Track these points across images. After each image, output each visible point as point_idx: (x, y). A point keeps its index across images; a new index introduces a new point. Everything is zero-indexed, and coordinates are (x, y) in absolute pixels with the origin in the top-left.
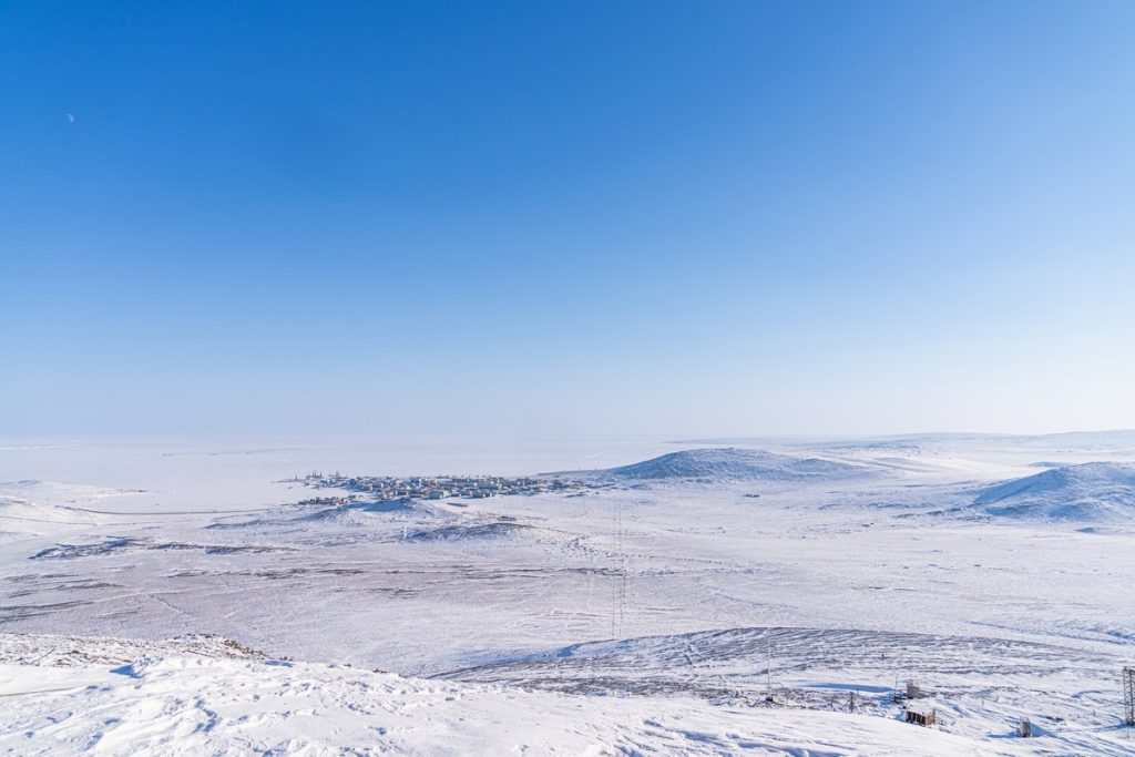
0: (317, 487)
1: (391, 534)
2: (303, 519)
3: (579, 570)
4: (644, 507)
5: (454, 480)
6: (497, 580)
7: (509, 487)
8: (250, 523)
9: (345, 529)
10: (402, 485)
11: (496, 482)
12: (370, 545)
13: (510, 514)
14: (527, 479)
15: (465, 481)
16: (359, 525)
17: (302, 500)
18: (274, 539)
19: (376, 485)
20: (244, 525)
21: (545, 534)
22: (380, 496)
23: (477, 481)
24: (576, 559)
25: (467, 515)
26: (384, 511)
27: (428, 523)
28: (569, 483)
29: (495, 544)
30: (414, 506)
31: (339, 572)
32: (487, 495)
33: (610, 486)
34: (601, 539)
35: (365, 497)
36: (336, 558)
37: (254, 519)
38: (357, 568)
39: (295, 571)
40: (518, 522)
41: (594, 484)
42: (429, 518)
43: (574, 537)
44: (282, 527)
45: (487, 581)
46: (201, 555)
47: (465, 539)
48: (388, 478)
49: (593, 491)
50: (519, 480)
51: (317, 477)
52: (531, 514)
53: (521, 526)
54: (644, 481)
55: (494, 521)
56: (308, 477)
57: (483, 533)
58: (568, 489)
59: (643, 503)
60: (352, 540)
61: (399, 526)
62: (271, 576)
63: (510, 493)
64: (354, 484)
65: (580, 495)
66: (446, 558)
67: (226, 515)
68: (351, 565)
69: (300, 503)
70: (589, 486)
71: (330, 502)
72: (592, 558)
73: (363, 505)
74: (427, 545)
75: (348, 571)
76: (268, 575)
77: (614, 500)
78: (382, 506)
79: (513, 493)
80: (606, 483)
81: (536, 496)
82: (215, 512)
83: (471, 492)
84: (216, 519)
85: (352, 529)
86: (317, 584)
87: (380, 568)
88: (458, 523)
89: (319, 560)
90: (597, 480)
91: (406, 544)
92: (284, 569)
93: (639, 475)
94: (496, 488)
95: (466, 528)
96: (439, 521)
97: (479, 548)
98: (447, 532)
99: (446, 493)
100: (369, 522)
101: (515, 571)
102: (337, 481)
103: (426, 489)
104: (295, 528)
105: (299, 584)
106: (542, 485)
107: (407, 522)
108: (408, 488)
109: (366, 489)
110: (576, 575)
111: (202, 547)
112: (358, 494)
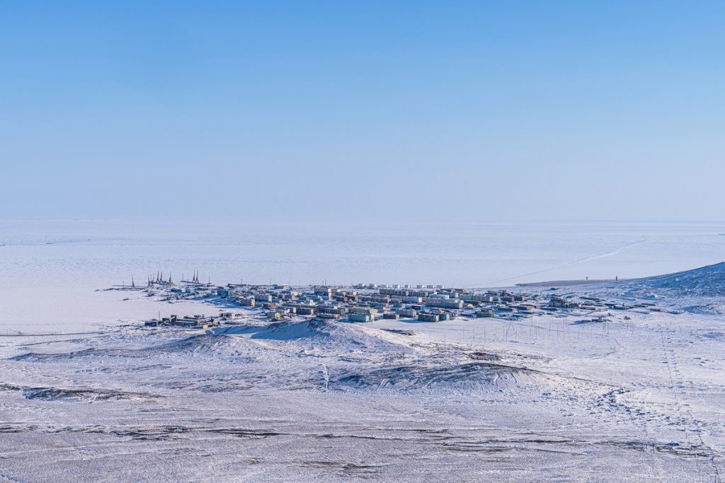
0: (168, 299)
1: (304, 376)
2: (160, 348)
3: (631, 445)
4: (713, 343)
5: (384, 292)
6: (498, 454)
7: (475, 304)
8: (80, 354)
9: (227, 366)
10: (301, 298)
11: (452, 297)
12: (273, 392)
13: (491, 348)
14: (503, 294)
15: (402, 293)
16: (249, 360)
17: (149, 319)
18: (119, 379)
19: (260, 298)
20: (71, 356)
21: (555, 383)
22: (269, 316)
23: (421, 294)
24: (616, 426)
25: (418, 349)
26: (286, 339)
27: (359, 361)
28: (575, 300)
29: (475, 397)
30: (332, 333)
31: (241, 433)
32: (442, 318)
33: (648, 307)
34: (650, 394)
35: (244, 316)
36: (227, 410)
37: (82, 347)
38: (264, 427)
39: (171, 430)
40: (504, 361)
41: (619, 303)
42: (357, 353)
43: (605, 390)
44: (129, 360)
45: (481, 455)
46: (20, 400)
47: (425, 387)
48: (276, 287)
49: (619, 315)
50: (490, 293)
51: (165, 283)
52: (521, 350)
53: (515, 370)
54: (707, 299)
55: (465, 361)
56: (151, 283)
57: (454, 378)
58: (577, 311)
59: (711, 336)
60: (243, 383)
61: (313, 363)
62: (137, 435)
63: (479, 315)
64: (223, 296)
65: (598, 321)
66: (400, 417)
67: (39, 339)
68: (253, 422)
69: (147, 324)
70: (610, 306)
71: (194, 322)
72: (644, 425)
73: (247, 329)
74: (363, 395)
75: (254, 433)
76: (131, 434)
77: (660, 330)
78: (276, 331)
79: (483, 314)
80: (640, 302)
81: (524, 321)
82: (20, 335)
83: (414, 313)
84: (25, 346)
85: (239, 367)
86: (215, 450)
87: (302, 429)
88: (407, 361)
89: (200, 413)
90: (624, 297)
91: (330, 393)
92: (152, 426)
93: (698, 290)
94: (455, 307)
95: (425, 370)
96: (375, 357)
97: (450, 403)
98: (395, 374)
99: (374, 313)
100: (262, 356)
101: (520, 441)
102: (195, 291)
103: (340, 305)
104: (150, 363)
105: (187, 450)
106: (529, 302)
107: (326, 358)
108: (312, 303)
109: (245, 304)
110: (628, 452)
111: (17, 389)
112: (234, 311)
